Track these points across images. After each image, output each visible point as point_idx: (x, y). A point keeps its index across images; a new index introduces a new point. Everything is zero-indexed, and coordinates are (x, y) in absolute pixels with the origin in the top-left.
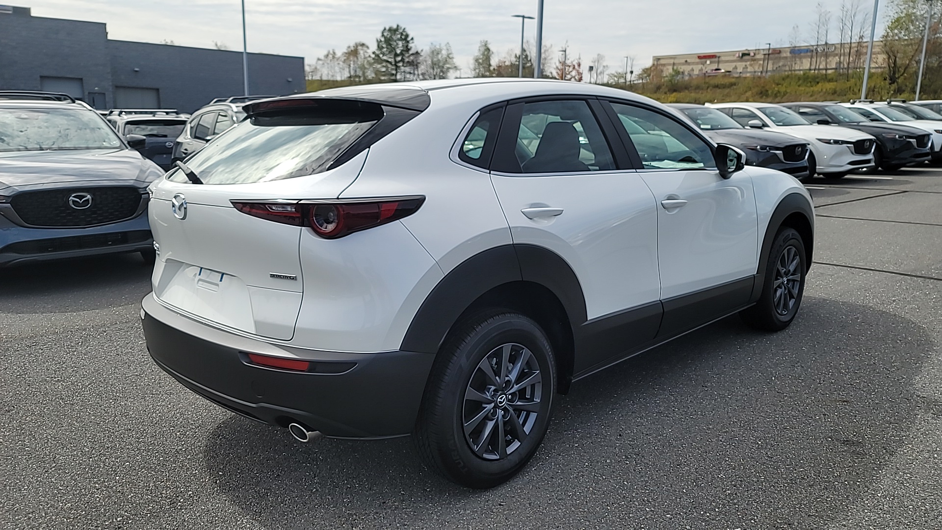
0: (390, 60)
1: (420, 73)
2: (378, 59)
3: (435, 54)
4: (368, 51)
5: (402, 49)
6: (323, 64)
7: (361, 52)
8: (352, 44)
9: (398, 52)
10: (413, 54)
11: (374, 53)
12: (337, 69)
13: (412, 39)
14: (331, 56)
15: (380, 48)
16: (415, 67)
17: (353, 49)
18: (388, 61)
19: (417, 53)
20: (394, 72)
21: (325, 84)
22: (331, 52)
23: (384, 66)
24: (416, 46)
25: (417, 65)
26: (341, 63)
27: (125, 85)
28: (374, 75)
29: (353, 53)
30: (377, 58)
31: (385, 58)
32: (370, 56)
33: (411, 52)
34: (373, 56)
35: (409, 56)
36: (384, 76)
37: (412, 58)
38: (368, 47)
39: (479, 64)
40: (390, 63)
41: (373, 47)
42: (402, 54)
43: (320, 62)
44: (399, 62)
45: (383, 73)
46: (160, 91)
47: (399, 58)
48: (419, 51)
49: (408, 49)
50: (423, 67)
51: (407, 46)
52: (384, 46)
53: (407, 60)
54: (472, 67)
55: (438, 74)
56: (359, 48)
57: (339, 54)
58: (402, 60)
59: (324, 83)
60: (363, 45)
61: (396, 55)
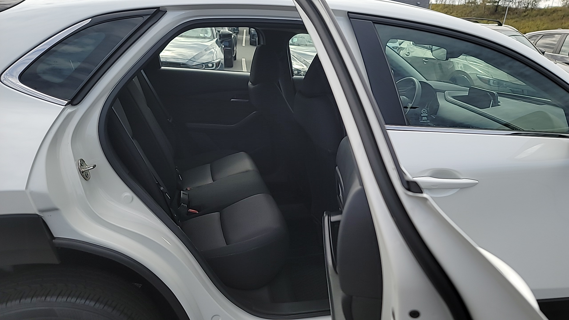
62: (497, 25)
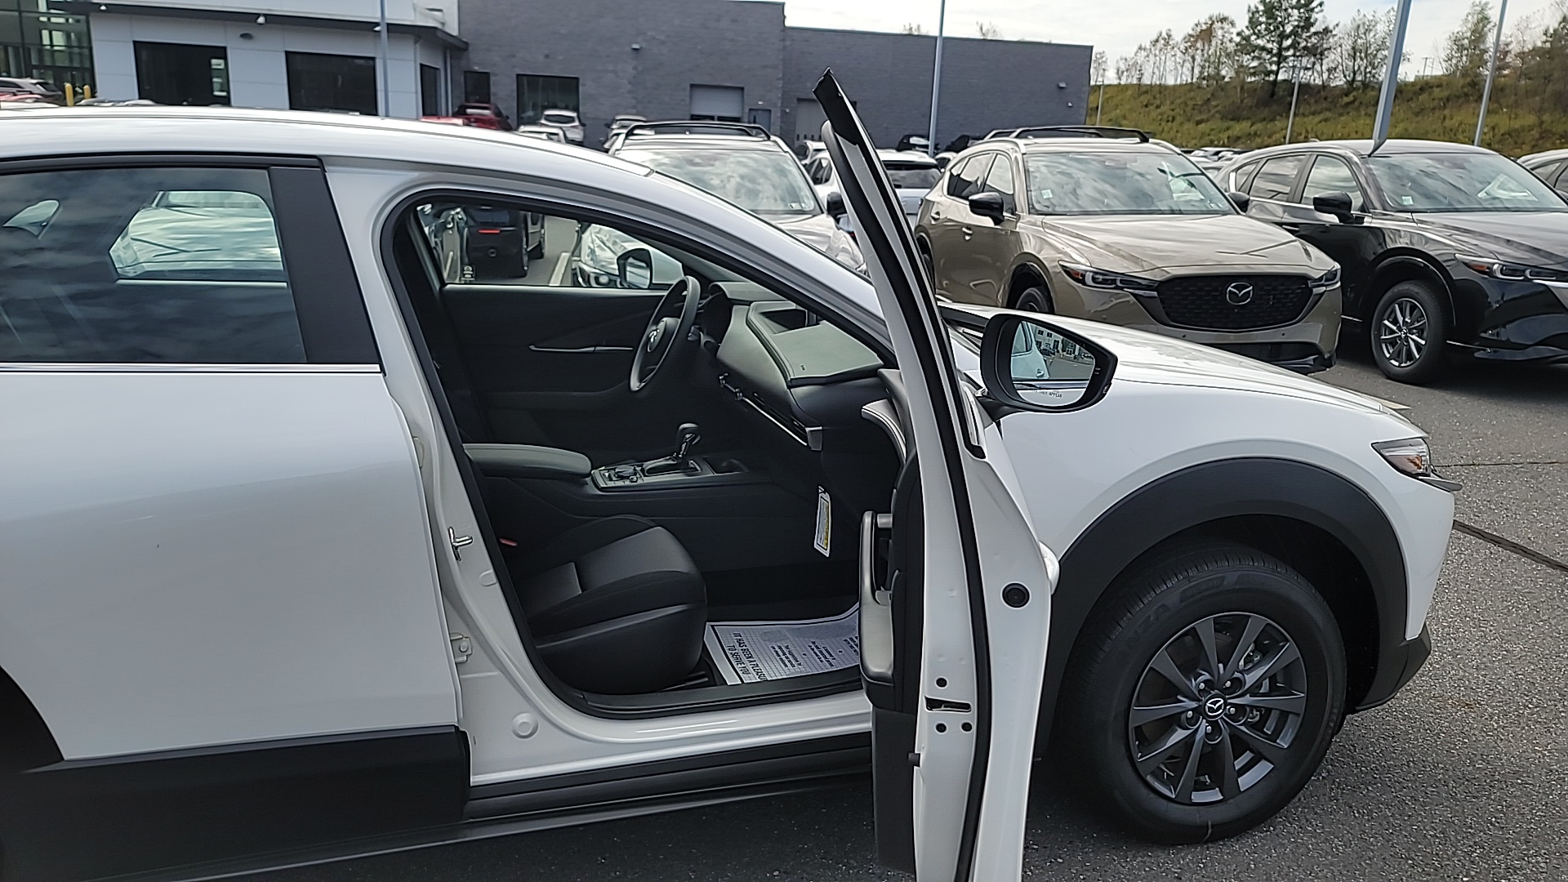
0: (1269, 46)
1: (1324, 68)
2: (1246, 46)
3: (1362, 30)
4: (1232, 30)
5: (1296, 23)
6: (1148, 56)
7: (1220, 33)
8: (1204, 18)
9: (1289, 29)
10: (1315, 33)
11: (1238, 34)
12: (1170, 64)
13: (1321, 4)
14: (1163, 41)
15: (1253, 23)
16: (1318, 56)
17: (1204, 27)
18: (1263, 49)
19: (1326, 31)
20: (1274, 68)
21: (1146, 92)
22: (1164, 35)
23: (1253, 59)
24: (1324, 17)
25: (1322, 54)
26: (1179, 54)
28: (1232, 74)
29: (1205, 34)
30: (1244, 42)
31: (1260, 42)
32: (1231, 41)
33: (1313, 30)
34: (1237, 39)
35: (1310, 37)
36: (1254, 74)
37: (1314, 40)
38: (1233, 24)
39: (1461, 48)
40: (1270, 52)
41: (1242, 23)
42: (1294, 33)
43: (1144, 54)
44: (1288, 49)
45: (1252, 71)
47: (1288, 42)
48: (1331, 28)
49: (1308, 24)
50: (1332, 56)
51: (1308, 19)
52: (1263, 19)
53: (1303, 44)
54: (1443, 56)
55: (1362, 69)
56: (1217, 25)
57: (1178, 37)
58: (1293, 46)
59: (1144, 89)
60: (1223, 20)
61: (1283, 36)
62: (1138, 140)
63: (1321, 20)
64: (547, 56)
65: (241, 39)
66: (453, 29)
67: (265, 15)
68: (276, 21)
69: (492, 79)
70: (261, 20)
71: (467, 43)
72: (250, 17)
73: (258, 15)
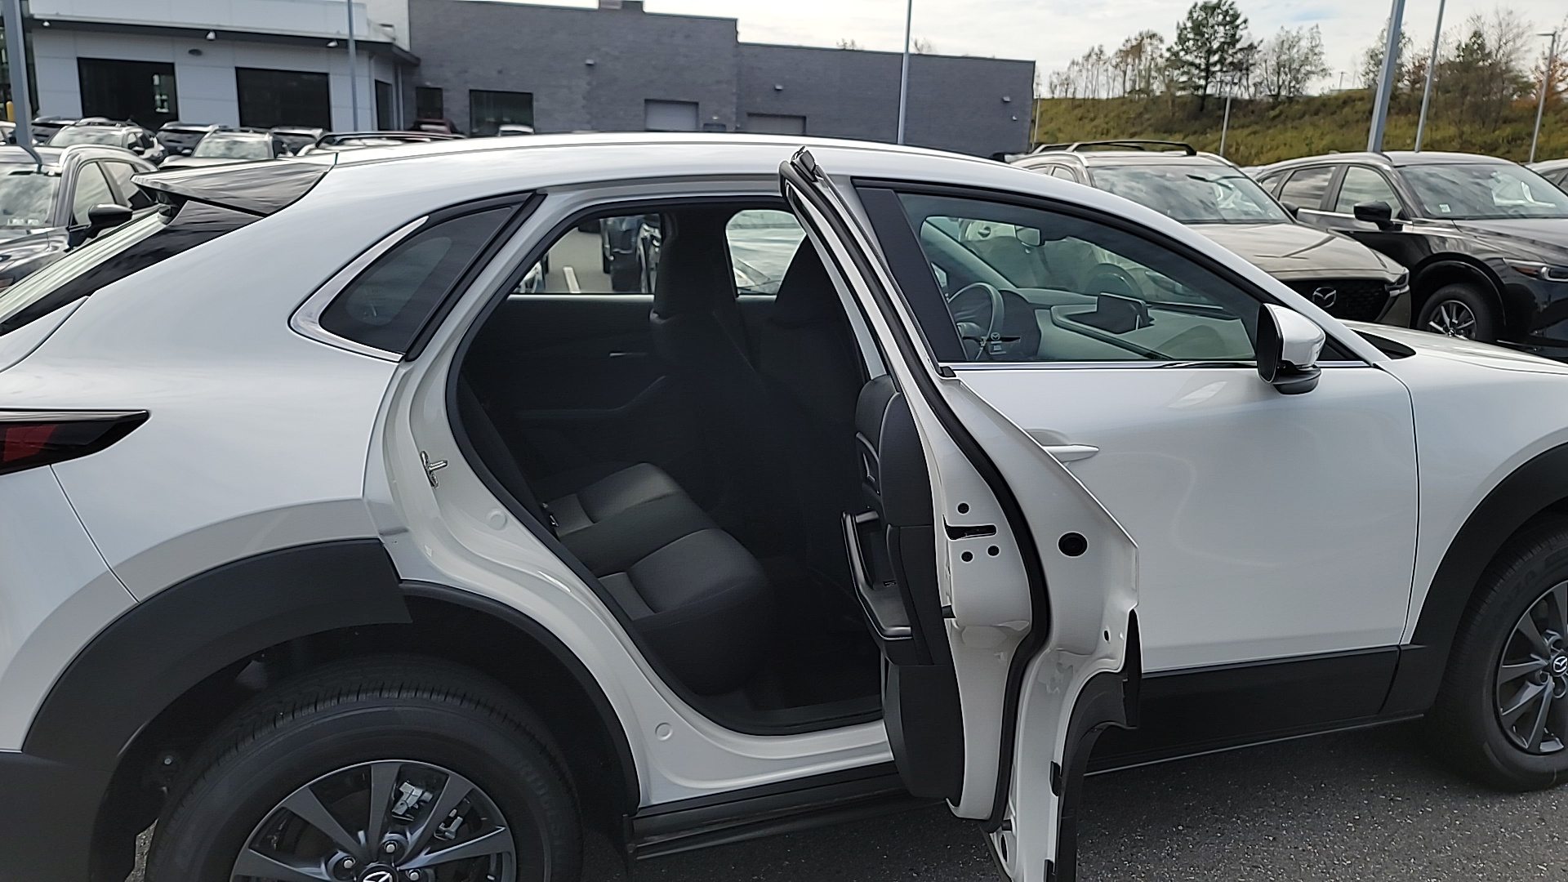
0: (1197, 61)
1: (1251, 82)
2: (1175, 61)
3: (1286, 46)
4: (1160, 46)
5: (1223, 40)
6: (1080, 71)
7: (1149, 49)
8: (1134, 35)
9: (1215, 45)
10: (1241, 50)
11: (1169, 50)
12: (1102, 78)
13: (1245, 21)
14: (1095, 56)
15: (1182, 40)
16: (1244, 72)
17: (1134, 43)
18: (1192, 64)
19: (1251, 47)
20: (1202, 82)
21: (1080, 106)
22: (1096, 50)
23: (1184, 73)
24: (1249, 34)
25: (1247, 69)
26: (1110, 68)
27: (762, 111)
28: (1163, 88)
29: (1136, 50)
30: (1173, 58)
31: (1189, 58)
32: (1161, 56)
33: (1238, 46)
34: (1167, 55)
35: (1236, 53)
36: (1183, 89)
37: (1239, 56)
38: (1161, 41)
39: (1378, 63)
40: (1198, 67)
41: (1171, 39)
42: (1221, 49)
43: (1076, 68)
44: (1215, 64)
45: (1181, 85)
46: (808, 120)
47: (1216, 58)
48: (1256, 44)
49: (1233, 40)
50: (1258, 72)
51: (1234, 35)
52: (1191, 36)
53: (1230, 60)
54: (1361, 69)
55: (1286, 83)
56: (1147, 41)
57: (1110, 52)
58: (1221, 61)
59: (1077, 103)
60: (1152, 36)
61: (1210, 52)
62: (1185, 153)
63: (1246, 36)
64: (500, 72)
65: (190, 55)
66: (404, 43)
67: (215, 31)
68: (227, 37)
69: (445, 94)
70: (211, 36)
71: (418, 59)
72: (199, 33)
73: (208, 31)
